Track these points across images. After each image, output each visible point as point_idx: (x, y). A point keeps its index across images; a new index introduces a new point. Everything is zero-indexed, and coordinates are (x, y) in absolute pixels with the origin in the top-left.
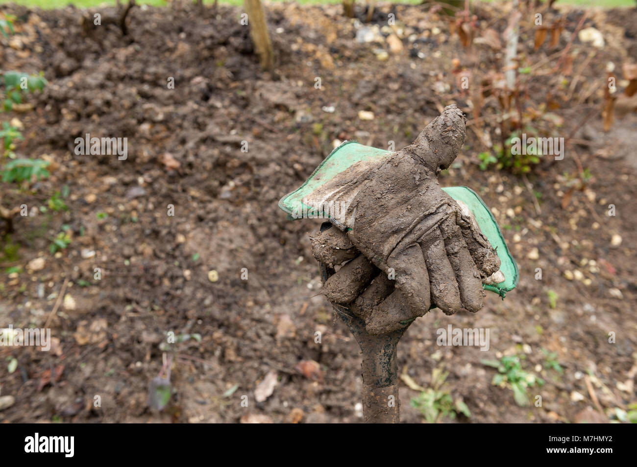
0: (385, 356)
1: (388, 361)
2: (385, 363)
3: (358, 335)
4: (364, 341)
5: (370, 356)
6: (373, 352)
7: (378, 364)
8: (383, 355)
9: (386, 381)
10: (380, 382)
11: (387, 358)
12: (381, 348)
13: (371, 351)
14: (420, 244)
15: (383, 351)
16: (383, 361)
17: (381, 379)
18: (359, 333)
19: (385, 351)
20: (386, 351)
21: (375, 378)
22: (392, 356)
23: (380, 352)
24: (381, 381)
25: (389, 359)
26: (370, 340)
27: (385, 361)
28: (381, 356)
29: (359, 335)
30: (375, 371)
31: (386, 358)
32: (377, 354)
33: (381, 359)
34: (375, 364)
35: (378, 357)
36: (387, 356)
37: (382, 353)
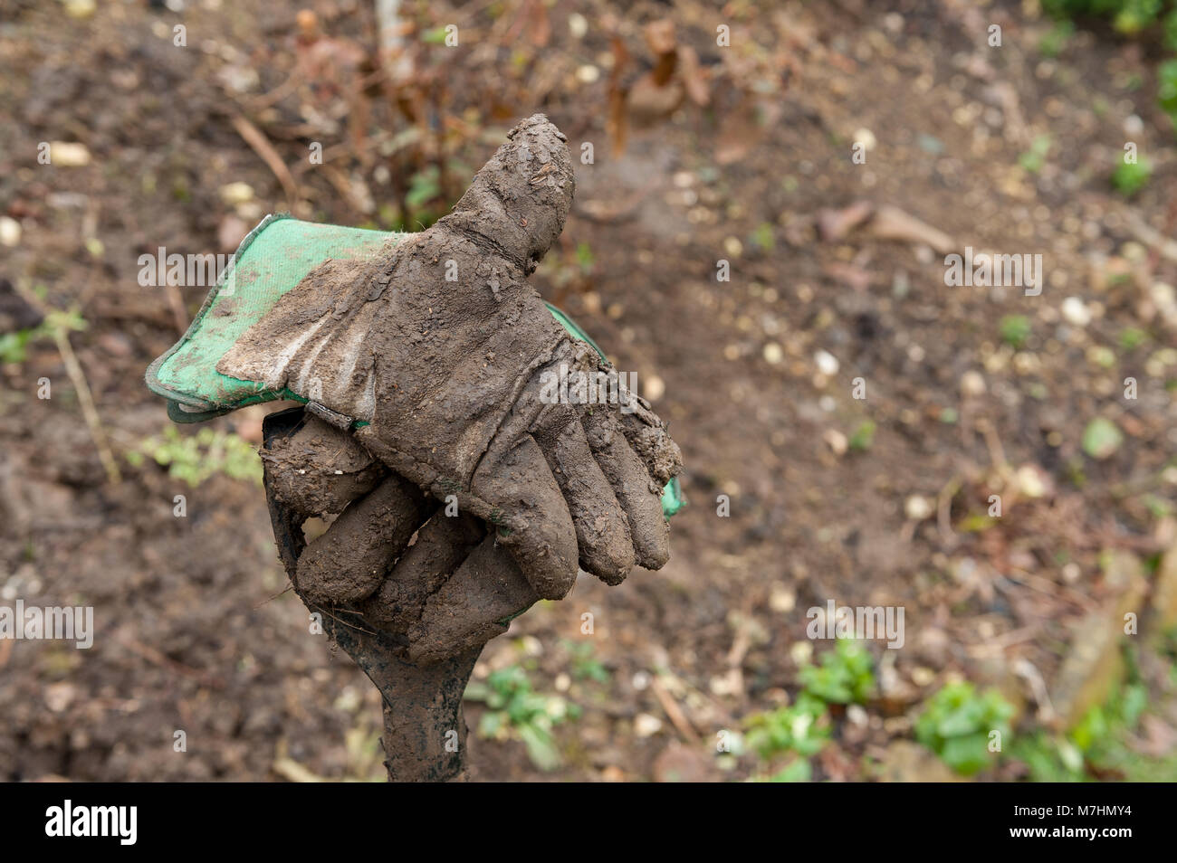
0: (444, 708)
1: (453, 717)
2: (446, 725)
3: (379, 673)
4: (394, 684)
5: (410, 717)
6: (416, 706)
7: (429, 732)
8: (439, 706)
9: (451, 765)
10: (438, 771)
11: (451, 711)
12: (436, 692)
13: (412, 704)
14: (535, 435)
15: (440, 698)
16: (441, 720)
17: (441, 762)
18: (381, 667)
19: (444, 698)
20: (448, 695)
21: (425, 764)
22: (460, 705)
23: (434, 700)
24: (440, 768)
25: (455, 714)
26: (408, 679)
27: (447, 720)
28: (435, 709)
29: (382, 671)
30: (423, 748)
31: (448, 712)
32: (427, 709)
33: (436, 718)
34: (423, 733)
35: (429, 714)
36: (450, 708)
37: (437, 702)
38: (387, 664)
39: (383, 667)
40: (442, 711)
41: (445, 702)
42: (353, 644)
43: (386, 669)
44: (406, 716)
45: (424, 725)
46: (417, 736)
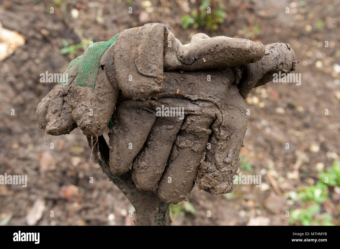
0: (159, 213)
1: (163, 217)
2: (160, 220)
4: (138, 201)
6: (147, 211)
8: (157, 212)
11: (162, 215)
12: (156, 207)
13: (145, 210)
15: (158, 209)
16: (158, 218)
18: (132, 194)
19: (159, 209)
20: (161, 208)
22: (167, 212)
23: (155, 210)
25: (164, 216)
26: (144, 200)
27: (160, 218)
28: (155, 213)
29: (132, 196)
31: (161, 215)
32: (152, 213)
33: (156, 217)
34: (150, 222)
35: (152, 215)
36: (162, 213)
37: (156, 210)
38: (135, 193)
39: (133, 194)
40: (158, 214)
41: (160, 211)
42: (120, 184)
43: (134, 195)
44: (143, 215)
45: (150, 219)
46: (147, 223)
